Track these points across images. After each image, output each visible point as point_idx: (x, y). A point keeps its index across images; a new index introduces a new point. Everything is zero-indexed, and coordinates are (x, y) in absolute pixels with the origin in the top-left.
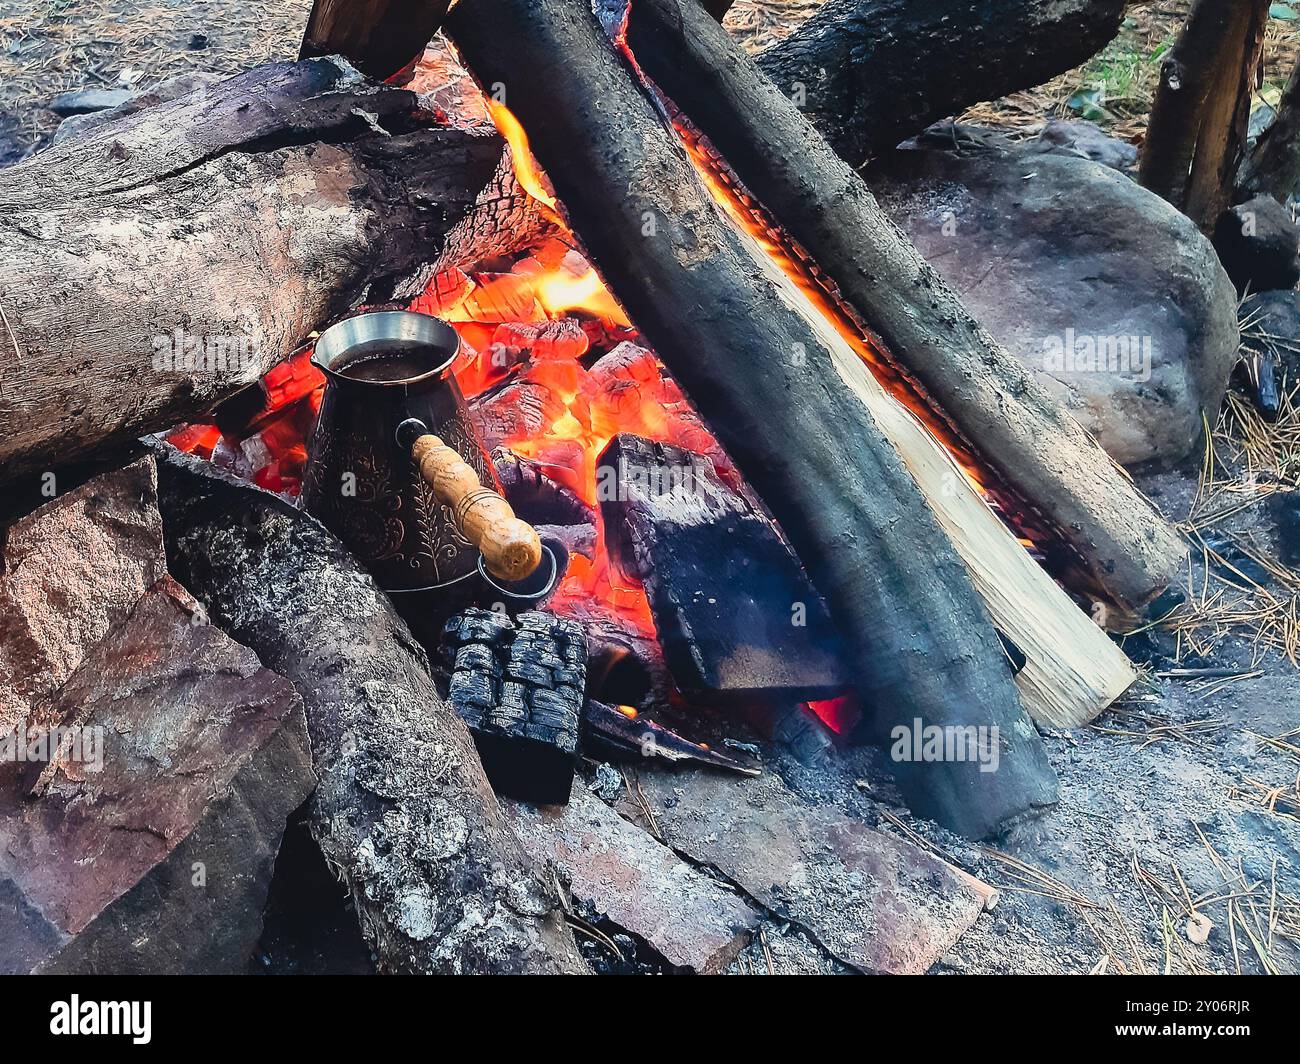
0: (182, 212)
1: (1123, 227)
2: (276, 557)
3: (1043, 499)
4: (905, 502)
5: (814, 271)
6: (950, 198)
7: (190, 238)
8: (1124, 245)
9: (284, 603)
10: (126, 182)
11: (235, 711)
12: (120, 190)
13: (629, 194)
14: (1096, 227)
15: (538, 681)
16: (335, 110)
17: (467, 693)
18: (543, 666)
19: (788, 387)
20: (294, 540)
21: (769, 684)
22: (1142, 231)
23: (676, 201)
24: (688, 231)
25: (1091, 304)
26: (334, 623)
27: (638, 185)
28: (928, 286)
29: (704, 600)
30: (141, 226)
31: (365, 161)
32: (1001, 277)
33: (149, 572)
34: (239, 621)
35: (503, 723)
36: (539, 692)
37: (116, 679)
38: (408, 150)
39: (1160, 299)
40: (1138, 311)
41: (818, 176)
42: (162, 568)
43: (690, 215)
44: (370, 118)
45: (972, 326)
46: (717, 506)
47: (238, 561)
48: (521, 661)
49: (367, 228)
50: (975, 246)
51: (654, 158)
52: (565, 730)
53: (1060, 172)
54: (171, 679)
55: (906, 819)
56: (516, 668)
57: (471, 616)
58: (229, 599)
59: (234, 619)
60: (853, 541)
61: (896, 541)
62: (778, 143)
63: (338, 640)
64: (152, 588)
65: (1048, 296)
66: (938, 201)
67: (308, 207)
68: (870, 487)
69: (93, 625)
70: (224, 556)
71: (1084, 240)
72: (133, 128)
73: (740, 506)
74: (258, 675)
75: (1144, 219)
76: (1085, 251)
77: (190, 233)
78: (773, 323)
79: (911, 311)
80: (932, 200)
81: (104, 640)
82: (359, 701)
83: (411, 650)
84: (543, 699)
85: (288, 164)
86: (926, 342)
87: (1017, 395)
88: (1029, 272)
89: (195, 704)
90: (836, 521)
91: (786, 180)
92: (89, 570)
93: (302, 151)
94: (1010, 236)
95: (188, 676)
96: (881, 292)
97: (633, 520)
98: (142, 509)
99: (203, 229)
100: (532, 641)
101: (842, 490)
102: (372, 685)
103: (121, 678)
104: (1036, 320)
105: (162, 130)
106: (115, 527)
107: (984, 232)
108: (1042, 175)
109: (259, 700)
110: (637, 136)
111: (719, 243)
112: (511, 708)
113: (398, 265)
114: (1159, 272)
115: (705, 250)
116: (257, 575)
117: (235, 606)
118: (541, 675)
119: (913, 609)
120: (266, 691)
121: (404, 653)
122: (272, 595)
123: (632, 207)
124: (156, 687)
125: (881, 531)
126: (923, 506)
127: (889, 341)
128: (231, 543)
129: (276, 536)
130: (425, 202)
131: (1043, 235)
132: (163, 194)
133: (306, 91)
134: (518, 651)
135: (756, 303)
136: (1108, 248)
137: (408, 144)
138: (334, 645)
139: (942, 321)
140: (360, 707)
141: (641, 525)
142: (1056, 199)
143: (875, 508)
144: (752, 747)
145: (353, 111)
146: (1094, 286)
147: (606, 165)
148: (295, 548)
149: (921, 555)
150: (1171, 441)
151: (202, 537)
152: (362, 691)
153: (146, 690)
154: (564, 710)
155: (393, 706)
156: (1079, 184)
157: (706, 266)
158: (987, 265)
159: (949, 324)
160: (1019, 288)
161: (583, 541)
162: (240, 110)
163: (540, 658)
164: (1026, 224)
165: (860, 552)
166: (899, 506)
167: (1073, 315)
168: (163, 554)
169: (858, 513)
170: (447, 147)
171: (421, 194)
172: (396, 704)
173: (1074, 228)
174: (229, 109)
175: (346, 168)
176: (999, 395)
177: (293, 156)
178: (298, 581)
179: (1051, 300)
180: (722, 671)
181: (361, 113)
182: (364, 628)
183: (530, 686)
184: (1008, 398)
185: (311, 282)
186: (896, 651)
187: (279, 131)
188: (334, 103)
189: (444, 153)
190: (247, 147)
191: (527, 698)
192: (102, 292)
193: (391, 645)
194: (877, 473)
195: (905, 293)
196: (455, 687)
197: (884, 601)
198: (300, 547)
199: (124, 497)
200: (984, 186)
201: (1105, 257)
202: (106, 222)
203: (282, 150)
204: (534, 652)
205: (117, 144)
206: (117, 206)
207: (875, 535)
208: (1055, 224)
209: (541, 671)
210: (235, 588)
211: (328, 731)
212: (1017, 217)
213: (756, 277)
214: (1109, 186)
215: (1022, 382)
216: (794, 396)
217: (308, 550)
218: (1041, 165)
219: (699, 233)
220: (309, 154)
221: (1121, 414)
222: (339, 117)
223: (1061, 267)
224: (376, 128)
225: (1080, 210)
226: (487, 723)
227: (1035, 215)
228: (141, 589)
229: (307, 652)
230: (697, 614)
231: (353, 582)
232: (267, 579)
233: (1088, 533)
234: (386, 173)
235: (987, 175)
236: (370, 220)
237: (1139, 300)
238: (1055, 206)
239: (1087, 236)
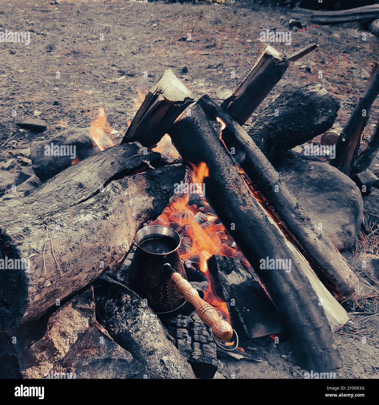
0: (104, 208)
1: (338, 185)
2: (127, 310)
3: (325, 268)
4: (304, 282)
5: (267, 204)
6: (289, 173)
7: (108, 218)
8: (338, 190)
9: (131, 327)
10: (84, 197)
11: (127, 375)
12: (83, 201)
13: (226, 188)
14: (330, 184)
15: (203, 341)
16: (138, 161)
17: (184, 347)
18: (204, 336)
19: (272, 248)
20: (132, 303)
21: (265, 335)
22: (343, 186)
23: (240, 191)
24: (244, 200)
25: (329, 207)
26: (149, 334)
27: (229, 185)
28: (298, 208)
29: (246, 310)
30: (93, 215)
31: (149, 179)
32: (305, 198)
33: (90, 320)
34: (116, 331)
35: (196, 358)
36: (205, 345)
37: (82, 358)
38: (161, 174)
39: (348, 206)
40: (342, 209)
41: (271, 177)
42: (94, 319)
43: (244, 195)
44: (148, 163)
45: (309, 219)
46: (244, 277)
47: (115, 311)
48: (198, 334)
49: (153, 203)
50: (297, 188)
51: (233, 177)
52: (214, 359)
53: (320, 167)
54: (101, 360)
55: (299, 370)
56: (196, 337)
57: (180, 318)
58: (112, 323)
59: (115, 330)
60: (290, 294)
61: (302, 294)
62: (260, 167)
63: (151, 341)
64: (90, 325)
65: (318, 204)
66: (286, 174)
67: (136, 198)
68: (295, 278)
69: (73, 339)
70: (110, 309)
71: (327, 188)
72: (80, 172)
73: (250, 276)
74: (133, 362)
75: (343, 183)
76: (328, 191)
77: (108, 216)
78: (268, 229)
79: (293, 216)
80: (285, 174)
81: (76, 342)
82: (161, 365)
83: (171, 340)
84: (206, 348)
85: (128, 183)
86: (297, 225)
87: (319, 238)
88: (312, 196)
89: (112, 371)
90: (286, 288)
91: (262, 178)
92: (73, 324)
93: (132, 177)
94: (307, 185)
95: (108, 360)
96: (285, 210)
97: (223, 284)
98: (89, 303)
99: (111, 214)
100: (199, 327)
101: (287, 279)
102: (165, 358)
103: (84, 358)
104: (314, 211)
105: (90, 173)
106: (81, 310)
107: (300, 184)
108: (315, 168)
109: (135, 372)
110: (228, 170)
111: (252, 203)
112: (197, 352)
113: (159, 212)
114: (348, 198)
115: (249, 206)
116: (121, 316)
117: (114, 326)
118: (204, 340)
119: (306, 313)
120: (137, 369)
121: (170, 342)
122: (127, 324)
123: (227, 192)
124: (97, 362)
125: (298, 291)
126: (310, 283)
127: (287, 224)
128: (112, 305)
129: (126, 303)
130: (165, 190)
131: (316, 186)
132: (97, 201)
133: (129, 155)
134: (196, 330)
135: (263, 222)
136: (334, 190)
137: (160, 172)
138: (150, 343)
139: (301, 218)
140: (162, 367)
141: (226, 286)
142: (319, 175)
143: (296, 284)
144: (255, 349)
145: (143, 161)
146: (330, 201)
147: (219, 179)
148: (133, 306)
149: (308, 298)
150: (349, 245)
151: (100, 300)
152: (162, 361)
153: (93, 363)
154: (213, 351)
155: (172, 366)
156: (325, 171)
157: (249, 211)
158: (300, 194)
159: (303, 219)
160: (310, 201)
161: (204, 286)
162: (112, 163)
163: (203, 333)
164: (311, 182)
165: (292, 297)
166: (302, 283)
167: (325, 210)
168: (95, 315)
169: (291, 285)
170: (171, 172)
171: (164, 188)
172: (173, 365)
173: (324, 185)
174: (108, 163)
175: (144, 182)
176: (315, 239)
177: (129, 179)
178: (135, 319)
179: (319, 205)
180: (253, 333)
181: (146, 162)
182: (158, 336)
183: (202, 344)
184: (317, 239)
185: (137, 222)
186: (300, 325)
187: (124, 170)
188: (138, 158)
189: (170, 173)
190: (116, 177)
191: (201, 348)
192: (85, 244)
193: (167, 341)
194: (297, 274)
195: (292, 210)
196: (180, 345)
197: (298, 311)
198: (134, 306)
199: (84, 300)
200: (300, 171)
201: (333, 193)
202: (82, 216)
203: (126, 177)
204: (201, 331)
205: (80, 183)
206: (85, 208)
207: (296, 292)
208: (319, 183)
209: (204, 338)
210: (114, 319)
211: (153, 376)
212: (309, 180)
213: (262, 214)
214: (334, 172)
215: (321, 235)
216: (274, 251)
217: (136, 307)
218: (315, 165)
219: (247, 201)
220: (134, 178)
221: (337, 238)
222: (140, 162)
223: (321, 195)
224: (151, 167)
225: (326, 179)
226: (191, 358)
227: (313, 180)
228: (87, 326)
229: (142, 346)
230: (244, 315)
231: (152, 318)
232: (125, 318)
233: (336, 277)
234: (155, 182)
235: (299, 167)
236: (154, 201)
237: (343, 206)
238: (319, 177)
239: (328, 187)
